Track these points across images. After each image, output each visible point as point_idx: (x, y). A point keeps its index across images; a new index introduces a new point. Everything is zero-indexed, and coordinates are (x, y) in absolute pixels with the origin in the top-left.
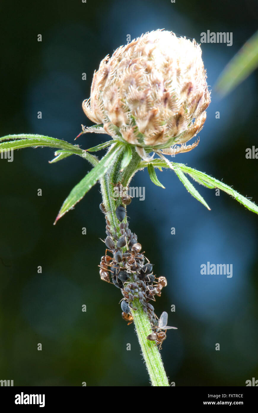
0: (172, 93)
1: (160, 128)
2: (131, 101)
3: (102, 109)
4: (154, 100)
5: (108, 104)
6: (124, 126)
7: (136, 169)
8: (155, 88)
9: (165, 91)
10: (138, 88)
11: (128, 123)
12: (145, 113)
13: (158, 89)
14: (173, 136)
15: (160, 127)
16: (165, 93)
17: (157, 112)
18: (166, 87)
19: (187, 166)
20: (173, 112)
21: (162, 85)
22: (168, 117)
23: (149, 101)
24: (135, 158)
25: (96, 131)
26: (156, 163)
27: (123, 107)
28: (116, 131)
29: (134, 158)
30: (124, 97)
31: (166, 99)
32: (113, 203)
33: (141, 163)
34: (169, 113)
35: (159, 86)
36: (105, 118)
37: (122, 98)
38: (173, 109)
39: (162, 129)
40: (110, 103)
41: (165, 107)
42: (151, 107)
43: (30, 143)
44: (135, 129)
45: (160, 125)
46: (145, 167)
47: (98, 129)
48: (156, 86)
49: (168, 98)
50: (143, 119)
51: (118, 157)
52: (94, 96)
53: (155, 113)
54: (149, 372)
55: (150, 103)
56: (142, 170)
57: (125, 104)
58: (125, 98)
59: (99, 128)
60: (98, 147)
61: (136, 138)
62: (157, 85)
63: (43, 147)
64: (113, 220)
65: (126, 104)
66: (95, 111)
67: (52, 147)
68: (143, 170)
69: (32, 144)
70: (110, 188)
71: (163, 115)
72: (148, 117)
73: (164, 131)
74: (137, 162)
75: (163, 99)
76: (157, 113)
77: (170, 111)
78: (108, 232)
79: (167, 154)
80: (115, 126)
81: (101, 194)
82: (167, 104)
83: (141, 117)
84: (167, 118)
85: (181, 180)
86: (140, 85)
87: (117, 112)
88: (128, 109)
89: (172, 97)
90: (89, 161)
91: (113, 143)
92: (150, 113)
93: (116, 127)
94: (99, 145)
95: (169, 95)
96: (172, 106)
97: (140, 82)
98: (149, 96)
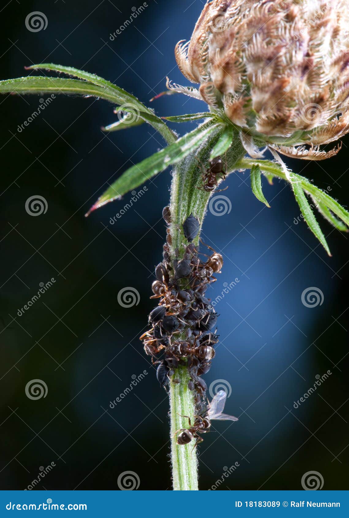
0: (318, 62)
1: (286, 110)
2: (252, 58)
3: (204, 60)
4: (288, 65)
5: (215, 54)
6: (230, 93)
7: (233, 168)
8: (293, 46)
9: (308, 55)
10: (267, 40)
11: (238, 90)
12: (268, 81)
13: (298, 48)
14: (302, 129)
15: (287, 108)
16: (307, 58)
17: (287, 83)
18: (311, 50)
19: (312, 183)
20: (312, 90)
21: (305, 44)
22: (302, 97)
23: (279, 63)
24: (235, 150)
25: (185, 92)
26: (265, 166)
27: (238, 64)
28: (217, 99)
29: (233, 149)
30: (241, 49)
31: (306, 68)
32: (184, 210)
33: (242, 161)
34: (305, 91)
35: (300, 45)
36: (206, 75)
37: (239, 50)
38: (313, 86)
39: (287, 112)
40: (219, 52)
41: (302, 81)
42: (280, 74)
43: (81, 88)
44: (247, 103)
45: (287, 106)
46: (247, 168)
47: (190, 90)
48: (296, 45)
49: (310, 67)
50: (262, 89)
51: (210, 140)
52: (198, 37)
53: (284, 85)
54: (173, 483)
55: (281, 68)
56: (242, 172)
57: (241, 60)
58: (244, 51)
59: (192, 90)
60: (184, 117)
61: (245, 117)
62: (298, 44)
63: (100, 99)
64: (177, 236)
65: (243, 60)
66: (192, 60)
67: (113, 101)
68: (244, 172)
69: (83, 90)
70: (185, 186)
71: (295, 90)
72: (272, 88)
73: (291, 117)
74: (237, 157)
75: (302, 67)
76: (286, 86)
77: (308, 88)
78: (165, 254)
79: (286, 155)
80: (217, 90)
81: (170, 192)
82: (305, 78)
83: (260, 86)
84: (300, 97)
85: (298, 200)
86: (271, 37)
87: (227, 68)
88: (243, 69)
89: (316, 68)
90: (164, 137)
91: (209, 117)
92: (276, 84)
93: (219, 92)
94: (186, 115)
95: (312, 63)
96: (313, 81)
97: (273, 32)
98: (281, 56)
